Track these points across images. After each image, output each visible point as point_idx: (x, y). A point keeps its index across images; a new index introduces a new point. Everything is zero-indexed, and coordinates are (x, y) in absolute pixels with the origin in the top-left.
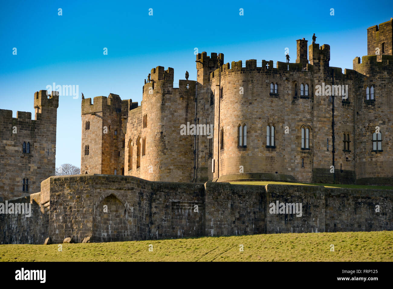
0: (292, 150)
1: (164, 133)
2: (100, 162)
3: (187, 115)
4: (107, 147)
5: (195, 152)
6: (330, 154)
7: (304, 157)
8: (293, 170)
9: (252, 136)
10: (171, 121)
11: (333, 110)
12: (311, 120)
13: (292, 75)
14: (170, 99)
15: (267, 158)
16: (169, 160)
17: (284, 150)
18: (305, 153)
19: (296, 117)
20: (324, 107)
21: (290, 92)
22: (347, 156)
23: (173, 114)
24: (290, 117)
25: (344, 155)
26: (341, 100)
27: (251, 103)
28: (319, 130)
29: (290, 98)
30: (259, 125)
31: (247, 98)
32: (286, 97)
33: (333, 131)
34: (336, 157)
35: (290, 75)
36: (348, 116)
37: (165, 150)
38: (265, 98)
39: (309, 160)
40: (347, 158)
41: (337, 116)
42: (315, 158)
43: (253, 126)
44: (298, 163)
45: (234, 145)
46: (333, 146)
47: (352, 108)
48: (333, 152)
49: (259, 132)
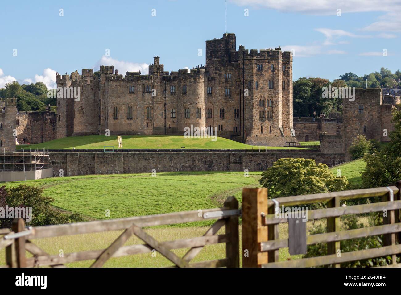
0: (142, 119)
1: (83, 107)
2: (66, 111)
3: (95, 98)
4: (70, 102)
5: (99, 116)
6: (163, 120)
7: (148, 122)
8: (142, 129)
9: (120, 113)
10: (86, 101)
11: (165, 97)
12: (152, 104)
13: (142, 81)
14: (85, 90)
15: (128, 124)
16: (86, 120)
17: (138, 119)
18: (148, 120)
19: (144, 102)
20: (160, 96)
21: (141, 90)
22: (173, 120)
23: (87, 98)
24: (141, 103)
25: (172, 119)
26: (170, 92)
27: (119, 97)
28: (157, 108)
29: (141, 93)
30: (124, 108)
31: (118, 94)
32: (138, 93)
33: (165, 108)
34: (166, 121)
35: (141, 81)
36: (174, 99)
37: (84, 116)
38: (127, 94)
39: (151, 123)
40: (173, 121)
41: (167, 100)
42: (155, 122)
43: (120, 108)
44: (145, 125)
45: (112, 117)
46: (165, 115)
47: (177, 96)
48: (165, 118)
49: (123, 111)
